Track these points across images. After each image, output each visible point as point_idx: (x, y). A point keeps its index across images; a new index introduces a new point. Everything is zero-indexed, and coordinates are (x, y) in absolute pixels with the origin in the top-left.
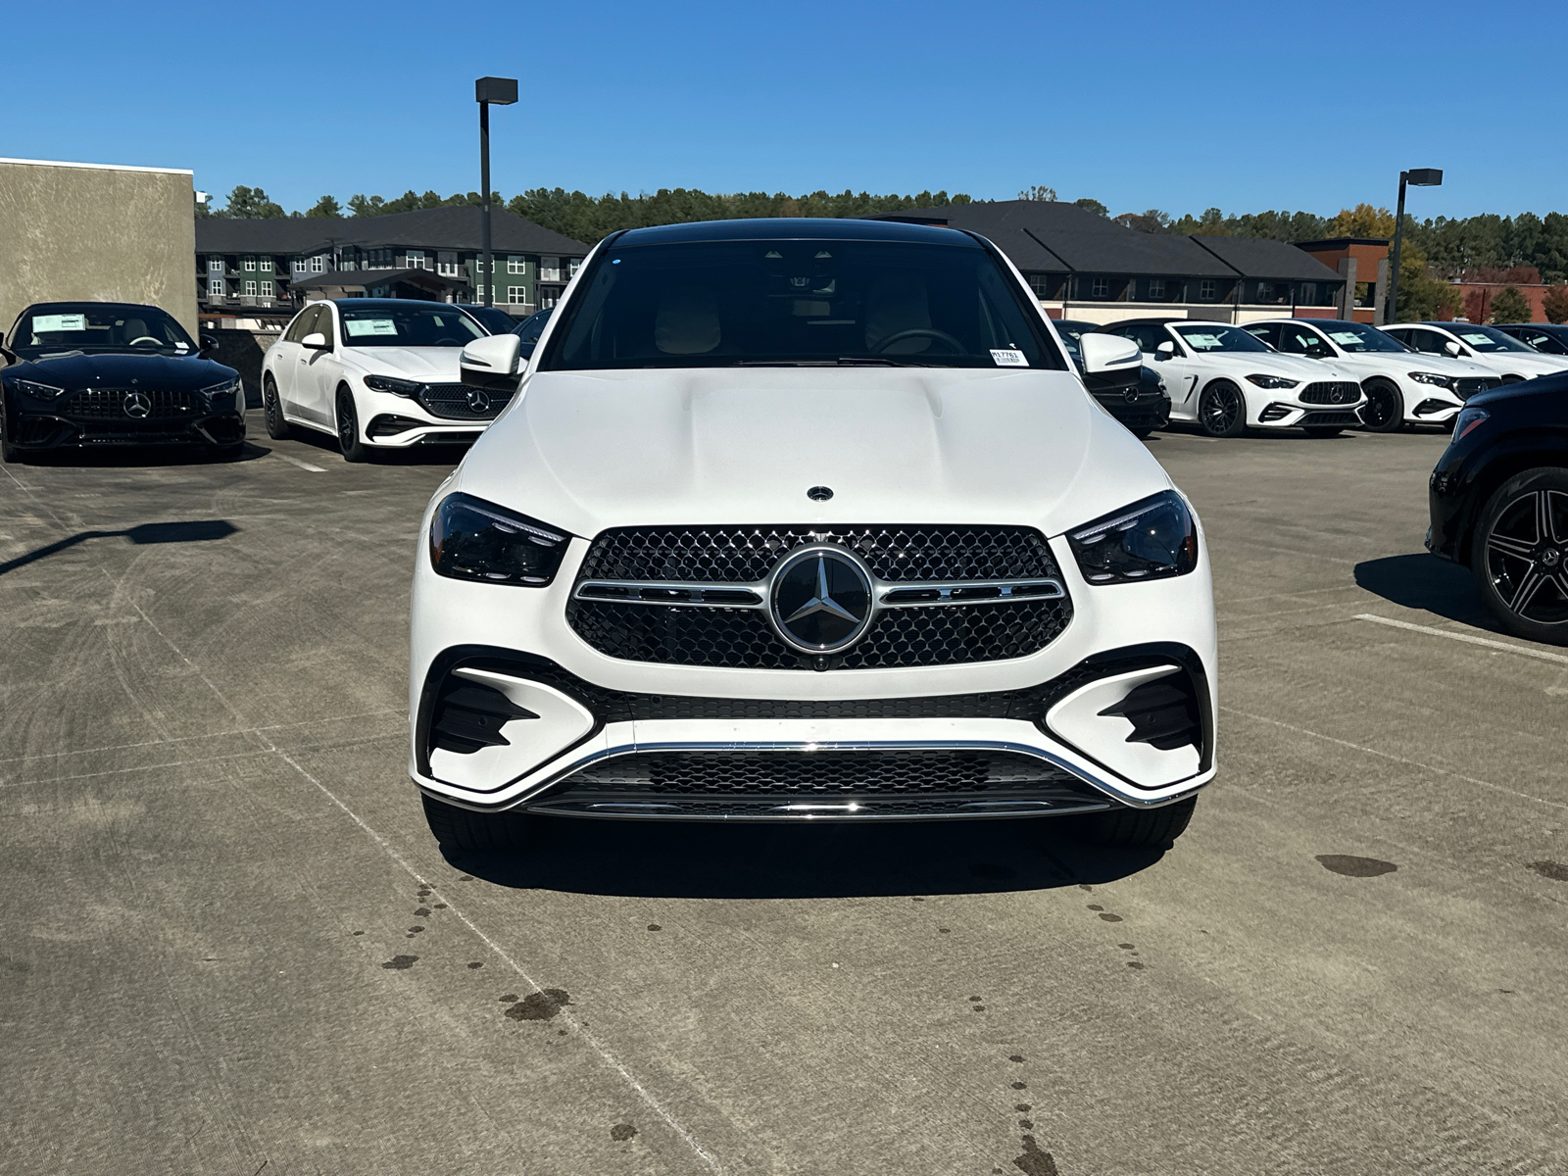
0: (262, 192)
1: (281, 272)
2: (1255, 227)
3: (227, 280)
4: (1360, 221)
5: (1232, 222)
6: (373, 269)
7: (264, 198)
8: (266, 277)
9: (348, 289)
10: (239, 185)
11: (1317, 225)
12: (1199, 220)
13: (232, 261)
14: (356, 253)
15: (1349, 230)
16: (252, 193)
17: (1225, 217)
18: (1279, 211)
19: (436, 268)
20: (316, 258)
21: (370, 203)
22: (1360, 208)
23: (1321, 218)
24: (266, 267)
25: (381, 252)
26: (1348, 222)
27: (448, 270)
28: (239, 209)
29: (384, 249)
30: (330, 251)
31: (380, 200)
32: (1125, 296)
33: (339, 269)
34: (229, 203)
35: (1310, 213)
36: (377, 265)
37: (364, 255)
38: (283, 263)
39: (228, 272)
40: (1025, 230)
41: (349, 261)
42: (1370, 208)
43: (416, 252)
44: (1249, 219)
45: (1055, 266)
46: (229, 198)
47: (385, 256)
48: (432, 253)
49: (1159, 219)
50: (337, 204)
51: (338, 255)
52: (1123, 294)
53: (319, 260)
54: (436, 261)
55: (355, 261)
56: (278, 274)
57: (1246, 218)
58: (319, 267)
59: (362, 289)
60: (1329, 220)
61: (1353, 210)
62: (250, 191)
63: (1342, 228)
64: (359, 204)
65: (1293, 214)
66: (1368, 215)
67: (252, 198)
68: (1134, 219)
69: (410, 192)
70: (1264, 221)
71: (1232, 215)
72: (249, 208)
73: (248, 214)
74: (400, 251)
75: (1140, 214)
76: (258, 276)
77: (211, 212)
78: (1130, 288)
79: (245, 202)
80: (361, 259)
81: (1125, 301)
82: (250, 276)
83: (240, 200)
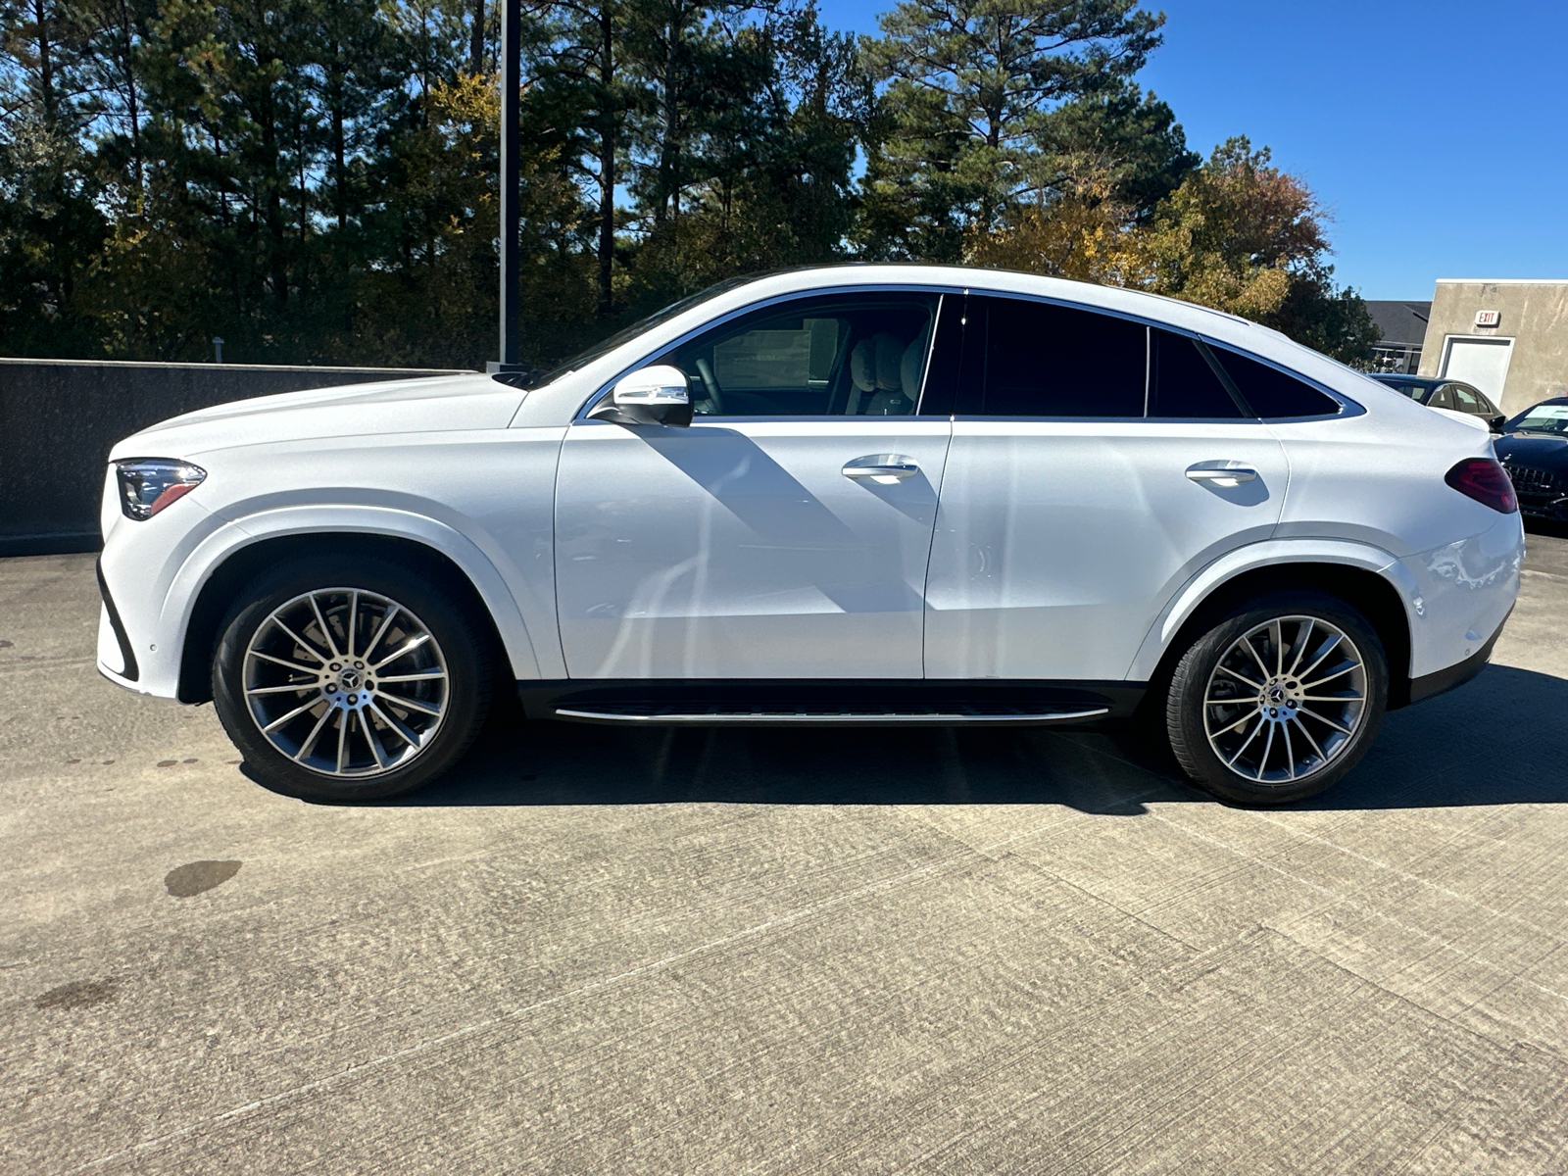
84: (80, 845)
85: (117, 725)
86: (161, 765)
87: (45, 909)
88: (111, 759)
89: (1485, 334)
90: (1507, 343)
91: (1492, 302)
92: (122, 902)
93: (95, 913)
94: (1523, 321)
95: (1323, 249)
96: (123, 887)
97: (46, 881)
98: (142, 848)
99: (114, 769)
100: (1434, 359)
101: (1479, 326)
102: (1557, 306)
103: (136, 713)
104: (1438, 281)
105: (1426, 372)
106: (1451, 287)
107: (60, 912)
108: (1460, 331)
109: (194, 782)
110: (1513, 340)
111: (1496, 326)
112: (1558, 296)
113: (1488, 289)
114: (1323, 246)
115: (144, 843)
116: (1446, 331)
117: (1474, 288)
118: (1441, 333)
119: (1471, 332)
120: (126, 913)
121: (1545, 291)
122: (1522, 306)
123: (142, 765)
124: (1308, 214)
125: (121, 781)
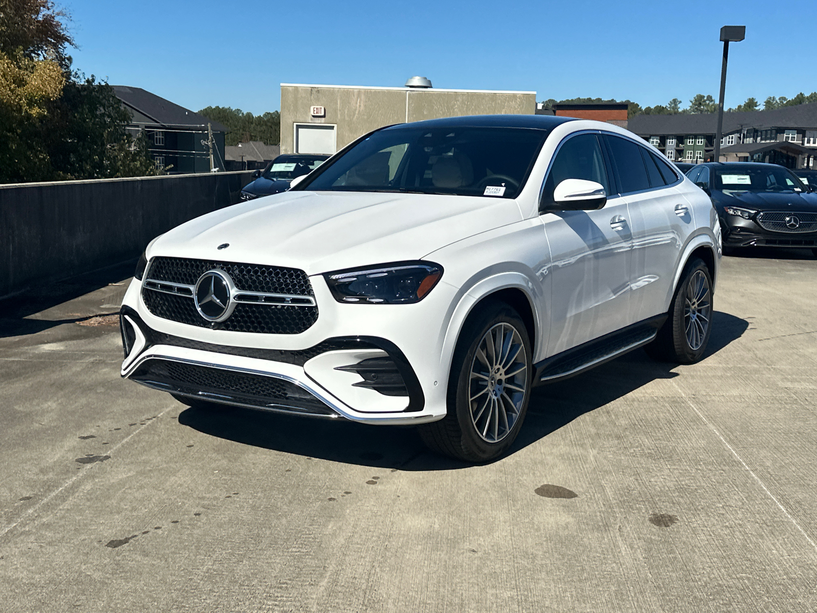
0: (711, 97)
1: (709, 145)
3: (676, 150)
6: (763, 142)
7: (712, 101)
8: (699, 148)
9: (740, 155)
10: (698, 94)
13: (681, 139)
14: (755, 133)
16: (705, 98)
19: (803, 141)
20: (731, 136)
21: (778, 101)
24: (701, 142)
25: (769, 132)
27: (812, 142)
28: (696, 108)
29: (771, 130)
30: (739, 132)
31: (785, 99)
33: (743, 142)
34: (691, 104)
36: (766, 140)
37: (759, 133)
38: (710, 139)
39: (677, 145)
41: (750, 137)
43: (791, 131)
46: (691, 102)
47: (771, 134)
48: (802, 132)
50: (757, 102)
51: (744, 134)
53: (732, 137)
54: (804, 136)
55: (754, 137)
56: (706, 146)
58: (732, 142)
59: (747, 155)
62: (704, 97)
64: (768, 103)
67: (705, 101)
69: (801, 93)
72: (702, 107)
73: (702, 111)
74: (781, 130)
76: (694, 148)
77: (680, 110)
79: (700, 104)
80: (757, 136)
82: (689, 148)
83: (698, 103)
89: (318, 122)
90: (332, 128)
91: (318, 100)
94: (339, 113)
95: (67, 44)
100: (289, 140)
101: (313, 116)
102: (357, 103)
104: (282, 84)
105: (286, 150)
106: (290, 89)
108: (301, 121)
110: (335, 126)
111: (324, 116)
112: (356, 97)
113: (314, 92)
114: (68, 41)
116: (293, 120)
117: (305, 90)
118: (291, 121)
119: (310, 121)
121: (347, 93)
122: (336, 103)
124: (50, 12)
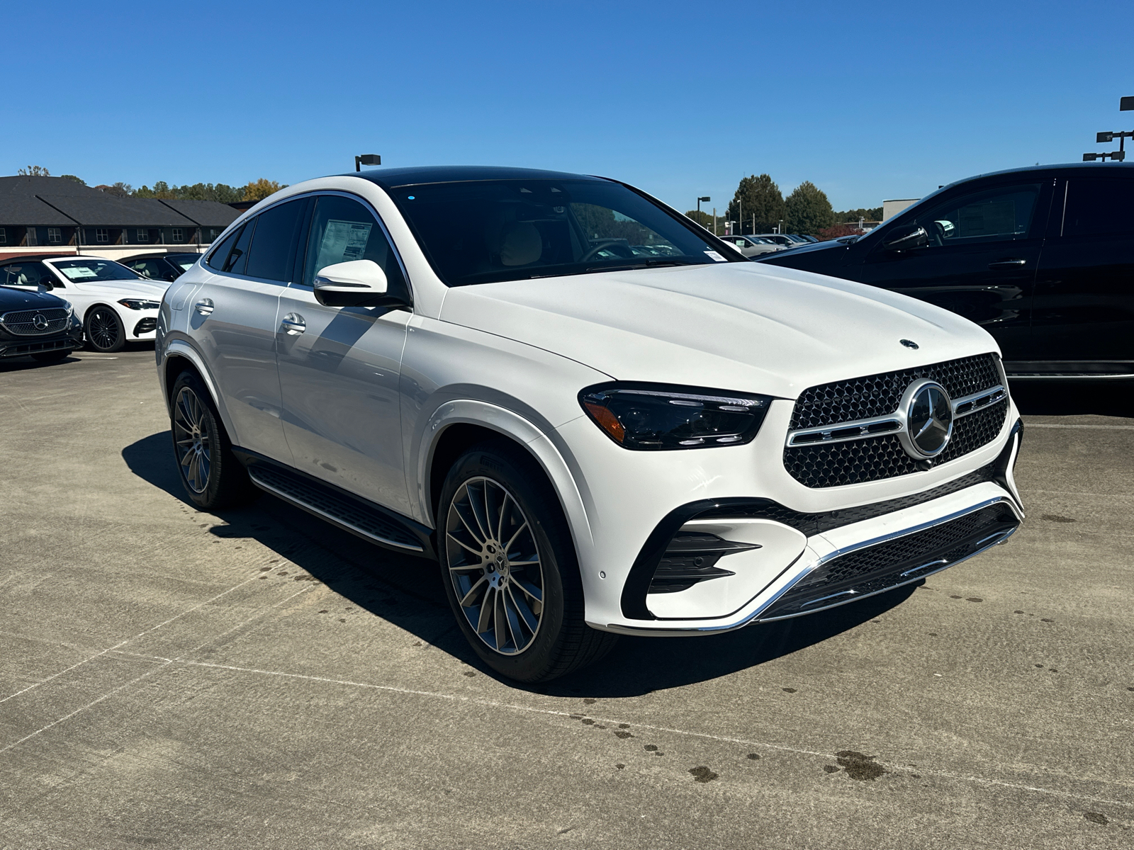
2: (192, 194)
4: (262, 189)
5: (175, 191)
11: (231, 192)
12: (153, 189)
15: (256, 195)
17: (170, 188)
18: (205, 183)
22: (260, 181)
23: (234, 188)
26: (254, 190)
32: (121, 240)
35: (226, 185)
40: (36, 196)
42: (266, 182)
44: (187, 189)
45: (66, 222)
49: (125, 189)
52: (119, 239)
57: (184, 188)
60: (239, 189)
61: (256, 183)
63: (251, 194)
65: (215, 185)
66: (266, 185)
68: (106, 188)
70: (197, 190)
71: (175, 186)
75: (110, 185)
78: (124, 235)
81: (122, 244)
84: (1050, 568)
85: (1002, 645)
86: (980, 600)
87: (1071, 546)
88: (1017, 615)
92: (1033, 540)
93: (1047, 539)
96: (1031, 545)
97: (1070, 556)
98: (1014, 557)
99: (1017, 607)
103: (979, 656)
107: (1064, 544)
109: (963, 583)
115: (1012, 559)
120: (1032, 535)
123: (994, 605)
125: (1014, 597)
